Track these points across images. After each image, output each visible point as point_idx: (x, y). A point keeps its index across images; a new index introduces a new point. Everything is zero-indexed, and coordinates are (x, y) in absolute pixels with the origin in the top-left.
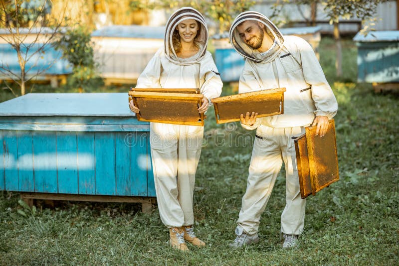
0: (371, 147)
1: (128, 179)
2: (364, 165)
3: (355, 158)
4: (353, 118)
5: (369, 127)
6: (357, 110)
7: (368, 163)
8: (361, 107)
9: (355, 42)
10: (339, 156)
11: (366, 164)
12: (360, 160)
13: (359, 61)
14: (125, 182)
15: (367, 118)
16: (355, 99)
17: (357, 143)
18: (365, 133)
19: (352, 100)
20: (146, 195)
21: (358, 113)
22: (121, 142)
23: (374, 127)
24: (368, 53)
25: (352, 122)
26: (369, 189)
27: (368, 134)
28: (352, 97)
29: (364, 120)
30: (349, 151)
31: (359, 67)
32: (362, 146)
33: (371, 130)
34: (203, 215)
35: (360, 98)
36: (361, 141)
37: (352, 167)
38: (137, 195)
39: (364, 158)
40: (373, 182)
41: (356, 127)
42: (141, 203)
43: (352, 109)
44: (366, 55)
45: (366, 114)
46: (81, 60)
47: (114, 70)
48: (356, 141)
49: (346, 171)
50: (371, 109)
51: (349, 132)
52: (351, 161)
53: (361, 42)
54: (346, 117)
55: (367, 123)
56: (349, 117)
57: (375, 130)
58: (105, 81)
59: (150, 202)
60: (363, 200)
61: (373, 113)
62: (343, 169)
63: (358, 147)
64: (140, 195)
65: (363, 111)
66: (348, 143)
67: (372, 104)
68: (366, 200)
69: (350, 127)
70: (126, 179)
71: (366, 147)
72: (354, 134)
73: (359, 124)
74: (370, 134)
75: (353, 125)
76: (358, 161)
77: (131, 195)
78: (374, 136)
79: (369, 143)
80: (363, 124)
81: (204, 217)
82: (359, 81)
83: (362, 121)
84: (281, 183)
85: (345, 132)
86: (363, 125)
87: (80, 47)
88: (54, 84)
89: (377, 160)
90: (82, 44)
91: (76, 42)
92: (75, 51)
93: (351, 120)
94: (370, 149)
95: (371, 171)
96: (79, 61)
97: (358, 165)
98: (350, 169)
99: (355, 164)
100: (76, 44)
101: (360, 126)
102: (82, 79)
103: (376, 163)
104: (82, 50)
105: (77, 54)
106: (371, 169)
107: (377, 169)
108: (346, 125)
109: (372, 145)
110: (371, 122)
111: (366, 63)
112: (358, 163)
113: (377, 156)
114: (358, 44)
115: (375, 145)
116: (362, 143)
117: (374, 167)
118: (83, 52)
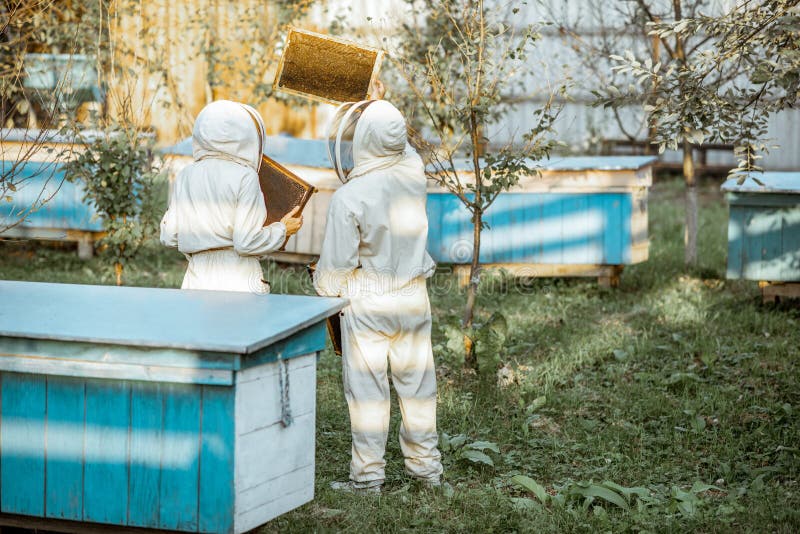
0: (739, 429)
2: (719, 471)
3: (700, 453)
4: (705, 359)
5: (740, 381)
7: (726, 466)
9: (726, 191)
10: (665, 447)
11: (722, 469)
12: (710, 460)
13: (733, 231)
15: (737, 360)
16: (717, 316)
17: (709, 418)
18: (729, 396)
19: (709, 318)
20: (194, 530)
21: (720, 347)
22: (144, 403)
23: (752, 381)
24: (751, 218)
25: (704, 368)
27: (736, 397)
28: (712, 310)
30: (687, 436)
31: (731, 246)
32: (719, 425)
33: (743, 388)
35: (729, 313)
36: (718, 413)
37: (690, 474)
38: (174, 528)
39: (721, 455)
40: (731, 516)
41: (712, 379)
43: (709, 338)
44: (748, 223)
45: (736, 352)
46: (123, 204)
48: (705, 414)
49: (675, 483)
50: (749, 339)
51: (693, 392)
52: (689, 460)
53: (736, 193)
54: (693, 357)
55: (737, 372)
56: (697, 356)
57: (751, 389)
61: (751, 349)
62: (670, 478)
63: (709, 426)
64: (180, 529)
65: (730, 344)
66: (689, 417)
67: (752, 329)
69: (698, 378)
71: (727, 427)
72: (705, 397)
73: (718, 373)
74: (740, 398)
75: (704, 374)
76: (704, 460)
77: (161, 527)
78: (747, 404)
79: (736, 419)
80: (728, 373)
82: (731, 275)
83: (725, 367)
85: (686, 392)
86: (727, 377)
87: (119, 176)
88: (84, 252)
89: (748, 458)
90: (126, 172)
91: (112, 165)
92: (109, 185)
93: (703, 365)
94: (734, 432)
95: (731, 485)
96: (117, 207)
97: (705, 470)
98: (684, 479)
99: (697, 468)
100: (113, 170)
101: (721, 378)
102: (122, 247)
103: (746, 467)
104: (125, 184)
105: (115, 191)
106: (731, 482)
107: (745, 482)
108: (690, 375)
109: (741, 425)
110: (744, 370)
111: (746, 238)
112: (706, 465)
113: (749, 449)
114: (731, 197)
115: (748, 424)
116: (722, 417)
117: (740, 477)
118: (128, 186)
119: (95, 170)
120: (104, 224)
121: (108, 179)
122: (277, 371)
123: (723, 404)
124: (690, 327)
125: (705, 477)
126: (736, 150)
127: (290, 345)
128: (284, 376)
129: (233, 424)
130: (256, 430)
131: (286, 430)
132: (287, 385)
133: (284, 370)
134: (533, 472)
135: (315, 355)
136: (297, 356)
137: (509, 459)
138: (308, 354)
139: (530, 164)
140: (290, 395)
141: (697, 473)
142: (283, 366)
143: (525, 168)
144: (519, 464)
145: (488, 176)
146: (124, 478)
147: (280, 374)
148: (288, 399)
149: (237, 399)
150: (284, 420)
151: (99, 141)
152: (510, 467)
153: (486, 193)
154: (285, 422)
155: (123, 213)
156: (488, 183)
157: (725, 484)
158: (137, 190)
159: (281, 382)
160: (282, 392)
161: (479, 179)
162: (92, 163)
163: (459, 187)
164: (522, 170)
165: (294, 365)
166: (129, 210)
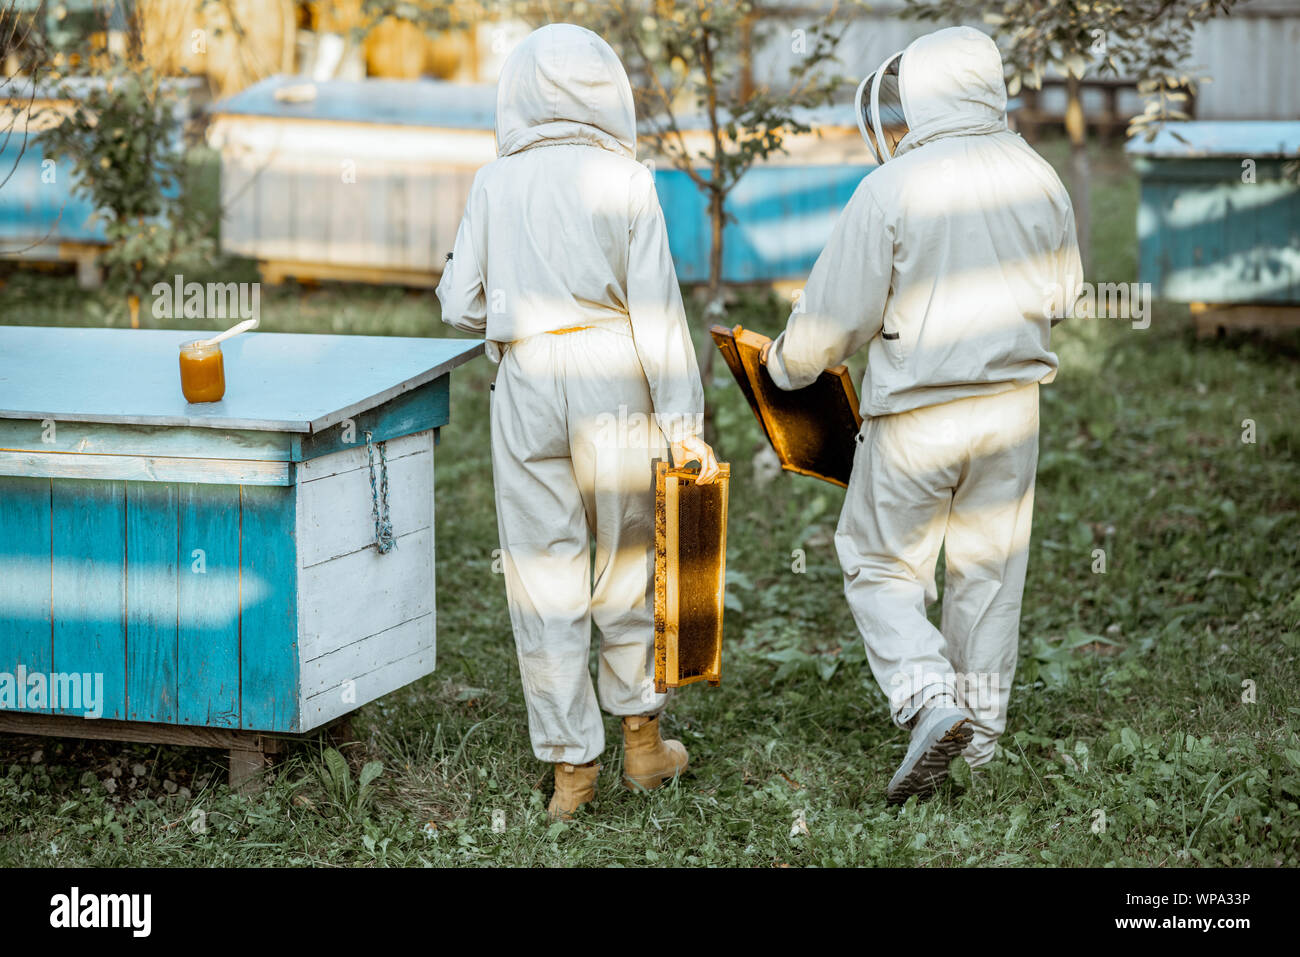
0: (1148, 542)
1: (171, 662)
2: (1111, 611)
3: (1081, 585)
4: (1096, 430)
5: (1154, 465)
6: (1119, 400)
7: (1123, 604)
8: (1139, 387)
9: (1134, 156)
11: (1118, 608)
12: (1098, 595)
13: (1145, 222)
14: (160, 671)
15: (1149, 431)
16: (1119, 359)
17: (1100, 526)
18: (1134, 490)
19: (1107, 364)
20: (234, 724)
21: (1124, 411)
22: (146, 519)
23: (1172, 465)
24: (1176, 196)
25: (1096, 445)
26: (1105, 714)
27: (1145, 491)
28: (1113, 351)
29: (1140, 438)
30: (1063, 557)
31: (1144, 245)
32: (1114, 539)
33: (1158, 476)
34: (465, 799)
35: (1139, 355)
36: (1114, 518)
37: (1064, 618)
38: (203, 723)
40: (1125, 684)
41: (1107, 462)
42: (227, 751)
43: (1103, 396)
44: (1170, 206)
45: (1149, 418)
46: (137, 197)
47: (292, 232)
48: (1094, 520)
49: (1040, 633)
50: (1171, 397)
51: (1074, 485)
52: (1064, 594)
53: (1151, 158)
54: (1076, 427)
55: (1149, 450)
56: (1084, 425)
57: (1171, 478)
58: (262, 269)
59: (260, 748)
60: (1068, 759)
61: (1174, 413)
63: (1098, 541)
64: (211, 724)
65: (1140, 405)
66: (1067, 526)
67: (1177, 380)
68: (1078, 760)
69: (1084, 462)
70: (161, 662)
71: (1128, 541)
72: (1095, 493)
73: (1118, 453)
74: (1153, 492)
75: (1096, 455)
76: (1089, 595)
77: (182, 722)
78: (1164, 502)
79: (1143, 528)
80: (1134, 452)
81: (465, 807)
83: (1130, 443)
84: (790, 675)
85: (1063, 482)
86: (1133, 458)
87: (130, 150)
88: (89, 276)
89: (1161, 591)
90: (140, 143)
91: (118, 133)
92: (115, 165)
93: (1092, 439)
94: (1141, 547)
95: (1132, 635)
96: (127, 202)
97: (1091, 612)
98: (1055, 627)
99: (1076, 607)
100: (119, 141)
101: (1122, 461)
102: (139, 266)
103: (1155, 605)
104: (139, 164)
105: (123, 175)
106: (1133, 629)
107: (1154, 630)
108: (1072, 457)
109: (1152, 536)
110: (1162, 447)
111: (1168, 233)
112: (1091, 603)
113: (1165, 575)
114: (1142, 166)
115: (1163, 536)
116: (1119, 524)
117: (1144, 621)
118: (145, 168)
119: (90, 140)
120: (109, 229)
121: (111, 155)
122: (366, 462)
123: (1125, 503)
124: (1075, 380)
125: (1089, 622)
126: (1143, 86)
127: (388, 418)
128: (378, 469)
129: (293, 549)
130: (332, 559)
131: (383, 558)
132: (384, 484)
133: (377, 460)
134: (808, 620)
135: (431, 434)
136: (399, 437)
137: (769, 598)
138: (419, 433)
139: (801, 115)
140: (390, 501)
141: (1076, 616)
142: (376, 453)
143: (792, 122)
144: (784, 608)
145: (733, 136)
146: (119, 641)
147: (371, 467)
148: (387, 508)
149: (298, 507)
150: (380, 542)
151: (95, 93)
152: (770, 612)
153: (729, 166)
154: (382, 544)
155: (138, 211)
156: (731, 148)
157: (1123, 633)
158: (162, 171)
159: (373, 479)
160: (375, 497)
161: (718, 143)
162: (87, 129)
163: (684, 156)
164: (788, 126)
165: (393, 451)
166: (147, 205)
